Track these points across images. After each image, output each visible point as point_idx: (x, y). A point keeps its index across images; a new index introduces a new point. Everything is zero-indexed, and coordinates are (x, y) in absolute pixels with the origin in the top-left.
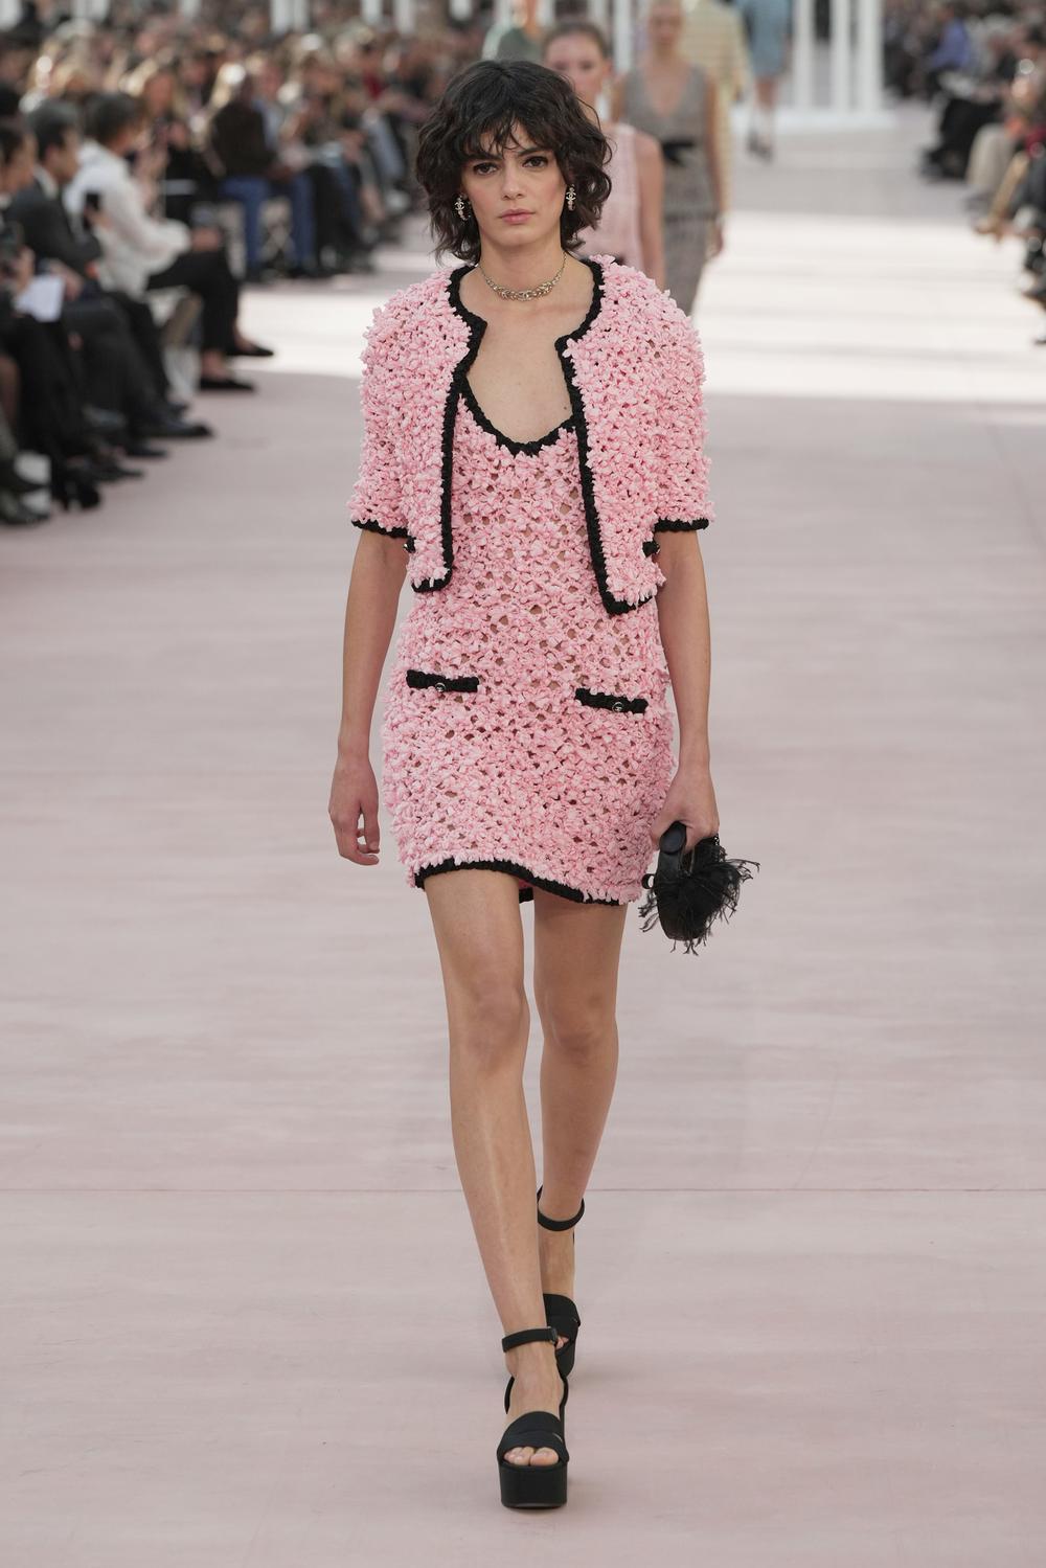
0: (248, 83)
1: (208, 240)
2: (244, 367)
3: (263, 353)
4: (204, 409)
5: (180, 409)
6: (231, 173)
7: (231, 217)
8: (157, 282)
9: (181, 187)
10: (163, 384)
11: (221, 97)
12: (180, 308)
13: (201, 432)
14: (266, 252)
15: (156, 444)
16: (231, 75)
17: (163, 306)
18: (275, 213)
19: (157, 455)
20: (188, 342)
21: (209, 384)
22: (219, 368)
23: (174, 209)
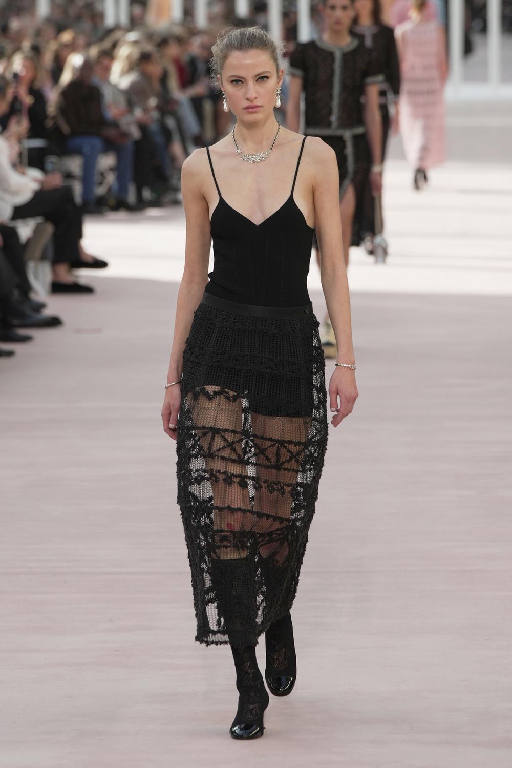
0: (87, 66)
1: (56, 180)
2: (85, 275)
3: (100, 264)
4: (55, 305)
5: (40, 307)
6: (74, 133)
7: (75, 165)
8: (20, 212)
9: (37, 143)
10: (25, 288)
11: (66, 77)
12: (37, 231)
13: (55, 322)
14: (100, 191)
15: (23, 332)
16: (76, 60)
17: (25, 230)
18: (107, 161)
19: (26, 339)
20: (43, 258)
21: (58, 288)
22: (66, 276)
23: (34, 159)
